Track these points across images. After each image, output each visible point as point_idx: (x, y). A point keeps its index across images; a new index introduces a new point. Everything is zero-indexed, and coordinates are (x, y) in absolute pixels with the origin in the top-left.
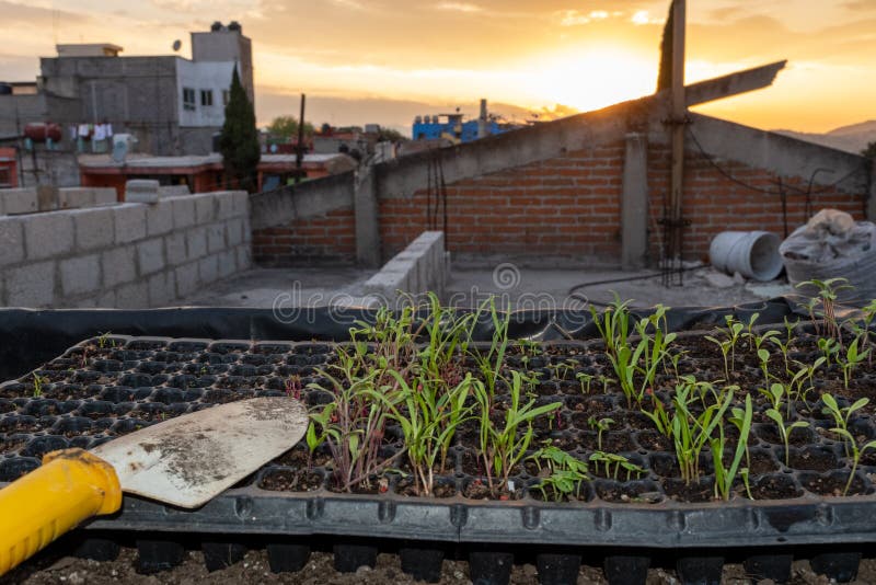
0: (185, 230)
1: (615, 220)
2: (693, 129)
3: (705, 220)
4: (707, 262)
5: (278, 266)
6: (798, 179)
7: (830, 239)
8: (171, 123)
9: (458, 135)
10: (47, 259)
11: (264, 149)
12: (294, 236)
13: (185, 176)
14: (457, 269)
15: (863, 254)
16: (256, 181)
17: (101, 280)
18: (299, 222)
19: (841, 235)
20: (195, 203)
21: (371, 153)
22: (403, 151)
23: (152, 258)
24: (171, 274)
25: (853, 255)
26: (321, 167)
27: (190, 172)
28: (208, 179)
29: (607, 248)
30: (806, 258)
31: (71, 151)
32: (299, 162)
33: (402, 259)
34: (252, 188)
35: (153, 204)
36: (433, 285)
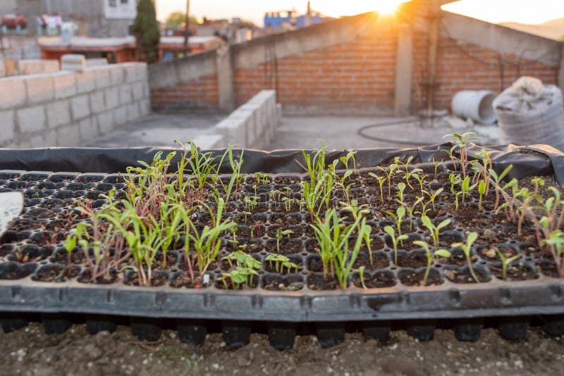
0: (103, 90)
1: (390, 83)
2: (445, 22)
3: (450, 84)
4: (450, 112)
5: (169, 113)
6: (513, 56)
7: (527, 97)
8: (100, 16)
9: (293, 24)
10: (8, 109)
11: (163, 33)
12: (178, 93)
13: (111, 52)
14: (286, 115)
15: (548, 107)
16: (157, 56)
17: (46, 123)
18: (181, 84)
19: (534, 94)
20: (110, 72)
21: (234, 36)
22: (257, 35)
23: (81, 108)
24: (94, 119)
25: (541, 108)
26: (201, 46)
27: (114, 49)
28: (125, 54)
29: (385, 102)
30: (509, 109)
31: (33, 35)
32: (186, 43)
34: (150, 62)
35: (80, 72)
36: (267, 127)
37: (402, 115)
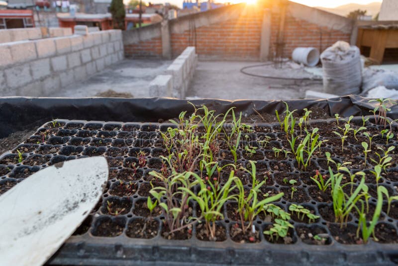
0: (98, 46)
1: (258, 42)
3: (290, 43)
4: (291, 58)
5: (134, 59)
6: (326, 28)
7: (340, 53)
8: (91, 1)
9: (199, 7)
10: (46, 58)
11: (127, 11)
12: (140, 48)
13: (98, 22)
14: (200, 61)
15: (352, 59)
16: (124, 25)
17: (68, 65)
18: (141, 42)
19: (344, 51)
20: (102, 35)
21: (167, 13)
22: (180, 14)
23: (86, 57)
24: (94, 63)
25: (348, 59)
26: (149, 19)
27: (100, 21)
28: (106, 24)
30: (330, 60)
31: (54, 12)
32: (140, 17)
33: (180, 59)
34: (123, 28)
35: (85, 35)
36: (191, 68)
37: (264, 61)
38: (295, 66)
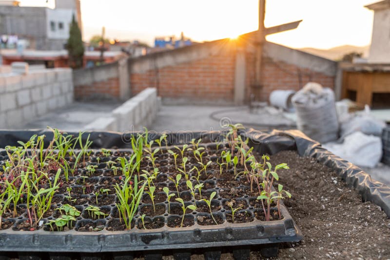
0: (41, 86)
2: (266, 47)
3: (269, 86)
4: (269, 104)
6: (307, 69)
7: (313, 96)
8: (44, 37)
9: (174, 46)
11: (86, 48)
13: (50, 61)
14: (164, 104)
15: (325, 102)
16: (82, 64)
18: (95, 83)
20: (46, 74)
21: (134, 51)
23: (24, 98)
24: (34, 106)
25: (321, 102)
26: (112, 58)
27: (53, 59)
29: (228, 97)
30: (301, 103)
32: (102, 56)
34: (74, 68)
35: (24, 74)
36: (150, 112)
37: (239, 105)
38: (273, 111)
